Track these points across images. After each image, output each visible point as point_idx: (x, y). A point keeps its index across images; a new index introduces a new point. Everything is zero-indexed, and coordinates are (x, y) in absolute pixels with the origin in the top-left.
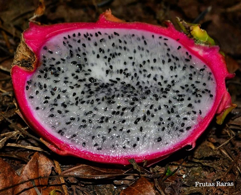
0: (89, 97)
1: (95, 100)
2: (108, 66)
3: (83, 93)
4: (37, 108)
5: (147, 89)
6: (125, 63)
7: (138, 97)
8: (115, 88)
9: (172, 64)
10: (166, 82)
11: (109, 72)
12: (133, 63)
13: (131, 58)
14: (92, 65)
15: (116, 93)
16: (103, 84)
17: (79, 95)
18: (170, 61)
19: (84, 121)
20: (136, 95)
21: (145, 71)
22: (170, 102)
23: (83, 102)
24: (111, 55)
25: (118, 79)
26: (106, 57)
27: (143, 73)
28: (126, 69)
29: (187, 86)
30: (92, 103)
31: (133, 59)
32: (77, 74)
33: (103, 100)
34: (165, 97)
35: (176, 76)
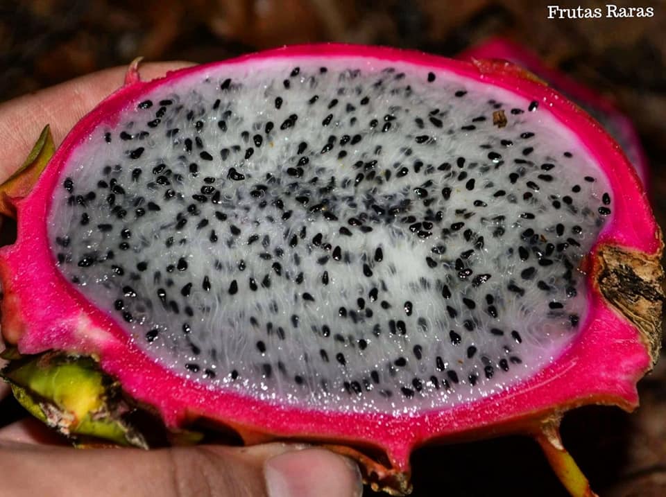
0: (429, 183)
1: (411, 170)
2: (376, 277)
3: (447, 193)
4: (568, 155)
5: (260, 199)
6: (325, 280)
7: (287, 180)
8: (354, 206)
9: (180, 280)
10: (204, 223)
11: (372, 255)
12: (300, 279)
13: (307, 297)
14: (424, 282)
15: (350, 191)
16: (389, 221)
17: (458, 186)
18: (186, 290)
19: (438, 124)
20: (295, 185)
21: (265, 256)
22: (194, 168)
23: (445, 167)
24: (370, 314)
25: (344, 231)
26: (385, 305)
27: (271, 250)
28: (323, 261)
29: (140, 214)
30: (418, 166)
31: (300, 294)
32: (469, 246)
33: (388, 174)
34: (208, 180)
35: (169, 243)
